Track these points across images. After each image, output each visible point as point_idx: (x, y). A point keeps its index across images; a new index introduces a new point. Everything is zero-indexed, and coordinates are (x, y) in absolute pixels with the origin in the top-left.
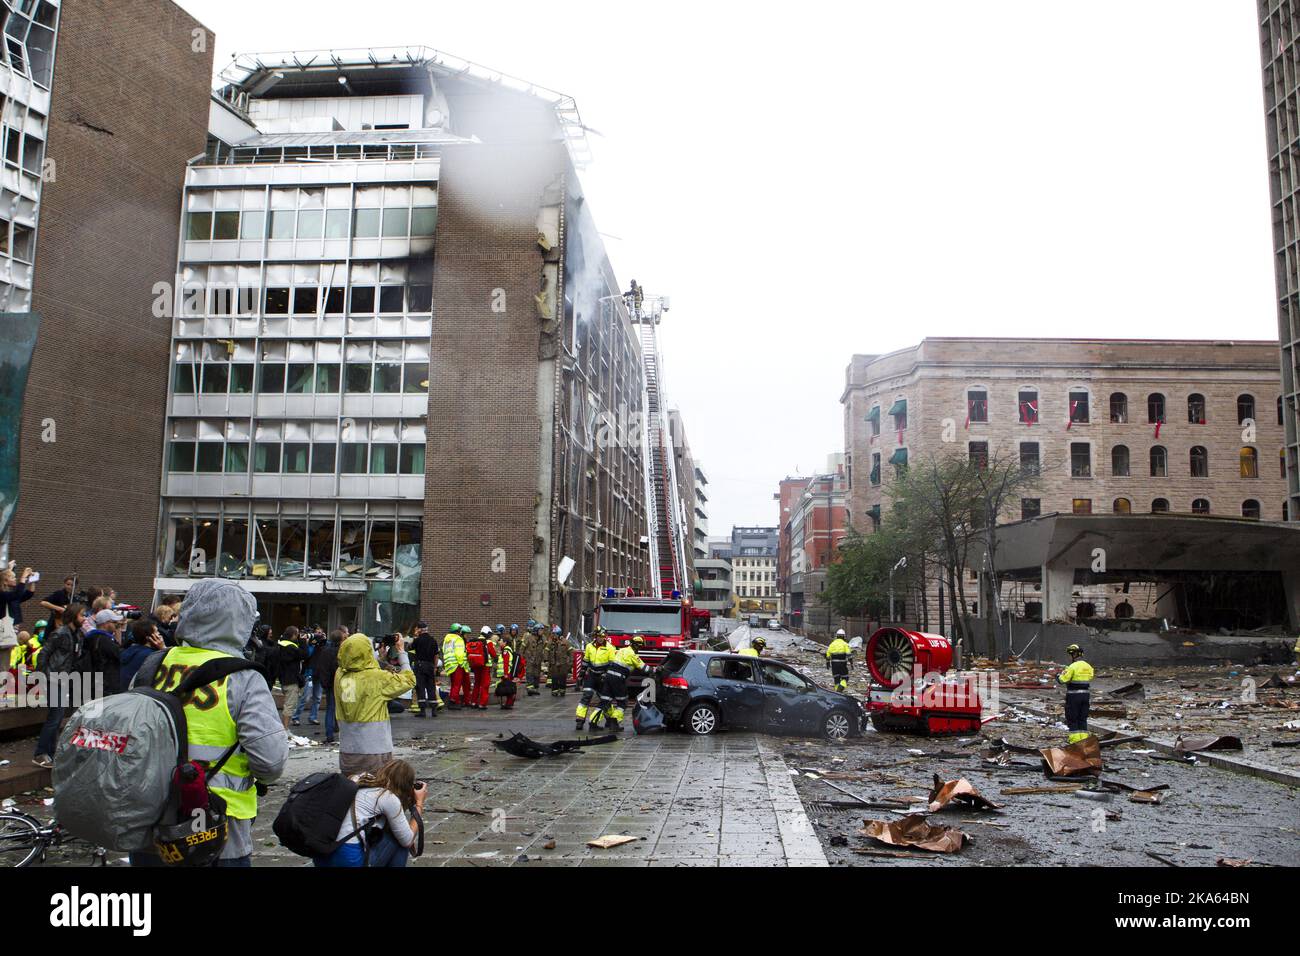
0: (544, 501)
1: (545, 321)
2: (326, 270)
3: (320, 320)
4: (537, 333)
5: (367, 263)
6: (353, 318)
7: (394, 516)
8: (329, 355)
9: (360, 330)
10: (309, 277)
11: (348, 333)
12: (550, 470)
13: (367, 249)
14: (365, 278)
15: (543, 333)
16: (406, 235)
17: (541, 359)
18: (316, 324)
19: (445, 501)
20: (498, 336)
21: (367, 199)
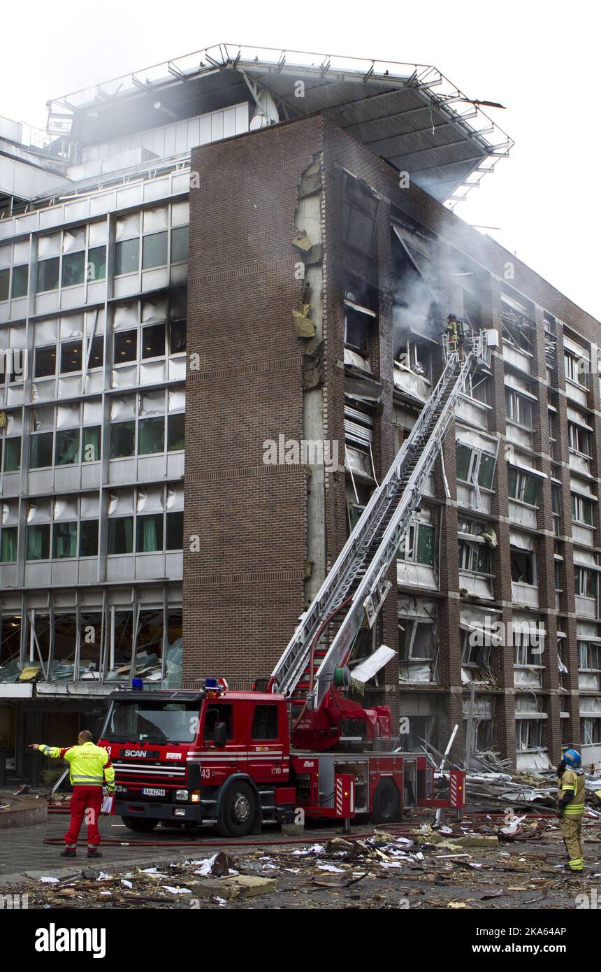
0: (317, 573)
1: (306, 340)
2: (89, 319)
3: (85, 378)
4: (300, 358)
5: (129, 303)
6: (116, 370)
7: (160, 604)
8: (93, 416)
9: (122, 383)
10: (74, 330)
11: (111, 388)
12: (322, 532)
13: (129, 286)
14: (126, 321)
15: (305, 356)
16: (166, 263)
17: (307, 391)
18: (81, 380)
19: (205, 580)
20: (256, 369)
21: (125, 231)
